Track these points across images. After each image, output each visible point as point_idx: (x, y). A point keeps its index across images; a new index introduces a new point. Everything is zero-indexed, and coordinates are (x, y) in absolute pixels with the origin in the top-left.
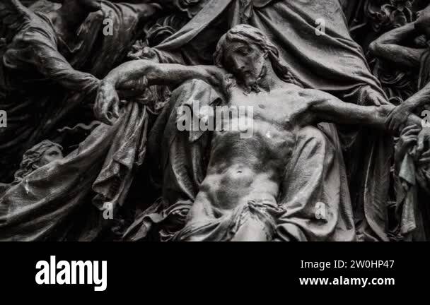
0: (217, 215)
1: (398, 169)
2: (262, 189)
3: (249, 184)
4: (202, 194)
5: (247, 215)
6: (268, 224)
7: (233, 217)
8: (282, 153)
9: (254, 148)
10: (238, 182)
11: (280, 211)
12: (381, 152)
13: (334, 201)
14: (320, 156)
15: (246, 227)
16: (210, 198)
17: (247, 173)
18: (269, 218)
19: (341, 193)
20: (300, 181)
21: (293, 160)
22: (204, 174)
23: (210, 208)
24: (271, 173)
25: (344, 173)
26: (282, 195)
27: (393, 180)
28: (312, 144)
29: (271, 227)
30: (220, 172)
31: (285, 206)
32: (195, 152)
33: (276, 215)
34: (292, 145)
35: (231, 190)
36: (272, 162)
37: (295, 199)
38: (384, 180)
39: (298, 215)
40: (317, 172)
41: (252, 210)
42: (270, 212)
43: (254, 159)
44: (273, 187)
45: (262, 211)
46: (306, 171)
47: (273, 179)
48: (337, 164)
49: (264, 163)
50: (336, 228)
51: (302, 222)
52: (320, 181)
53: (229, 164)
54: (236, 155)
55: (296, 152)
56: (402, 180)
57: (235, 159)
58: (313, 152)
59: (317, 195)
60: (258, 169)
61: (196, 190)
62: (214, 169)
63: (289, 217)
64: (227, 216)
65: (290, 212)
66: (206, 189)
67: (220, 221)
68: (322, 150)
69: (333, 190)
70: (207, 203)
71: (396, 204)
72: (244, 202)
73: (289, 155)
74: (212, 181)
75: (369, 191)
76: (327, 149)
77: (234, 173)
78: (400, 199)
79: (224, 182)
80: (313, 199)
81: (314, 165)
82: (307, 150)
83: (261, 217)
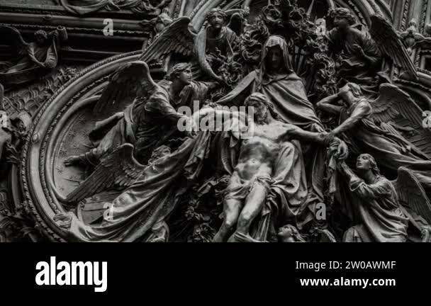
0: (242, 183)
1: (328, 163)
2: (264, 171)
3: (258, 168)
4: (235, 173)
5: (257, 183)
6: (266, 187)
7: (250, 183)
8: (274, 153)
9: (261, 151)
10: (253, 167)
11: (272, 181)
12: (321, 154)
13: (297, 177)
14: (292, 155)
15: (256, 189)
16: (239, 174)
17: (257, 163)
18: (267, 184)
19: (301, 173)
20: (282, 167)
21: (279, 157)
22: (236, 163)
23: (239, 179)
24: (268, 163)
25: (303, 163)
26: (273, 174)
27: (326, 168)
28: (288, 150)
29: (268, 189)
30: (244, 162)
31: (275, 179)
32: (233, 153)
33: (270, 183)
34: (279, 150)
35: (249, 171)
36: (269, 158)
37: (279, 176)
38: (322, 168)
39: (280, 183)
40: (290, 164)
41: (258, 180)
42: (267, 181)
43: (260, 157)
44: (269, 170)
45: (264, 181)
46: (285, 163)
47: (269, 166)
48: (300, 160)
49: (265, 158)
50: (299, 190)
51: (282, 187)
52: (292, 167)
53: (248, 159)
54: (252, 154)
55: (280, 154)
56: (330, 168)
57: (252, 156)
58: (289, 154)
59: (290, 174)
60: (262, 161)
61: (232, 170)
62: (241, 161)
63: (276, 184)
64: (247, 183)
65: (277, 182)
66: (237, 170)
67: (244, 185)
68: (293, 153)
69: (297, 172)
70: (237, 176)
71: (327, 179)
72: (255, 176)
73: (277, 155)
74: (240, 166)
75: (315, 172)
76: (295, 152)
77: (251, 163)
78: (329, 176)
79: (246, 167)
80: (288, 176)
81: (289, 160)
82: (286, 153)
83: (263, 184)
